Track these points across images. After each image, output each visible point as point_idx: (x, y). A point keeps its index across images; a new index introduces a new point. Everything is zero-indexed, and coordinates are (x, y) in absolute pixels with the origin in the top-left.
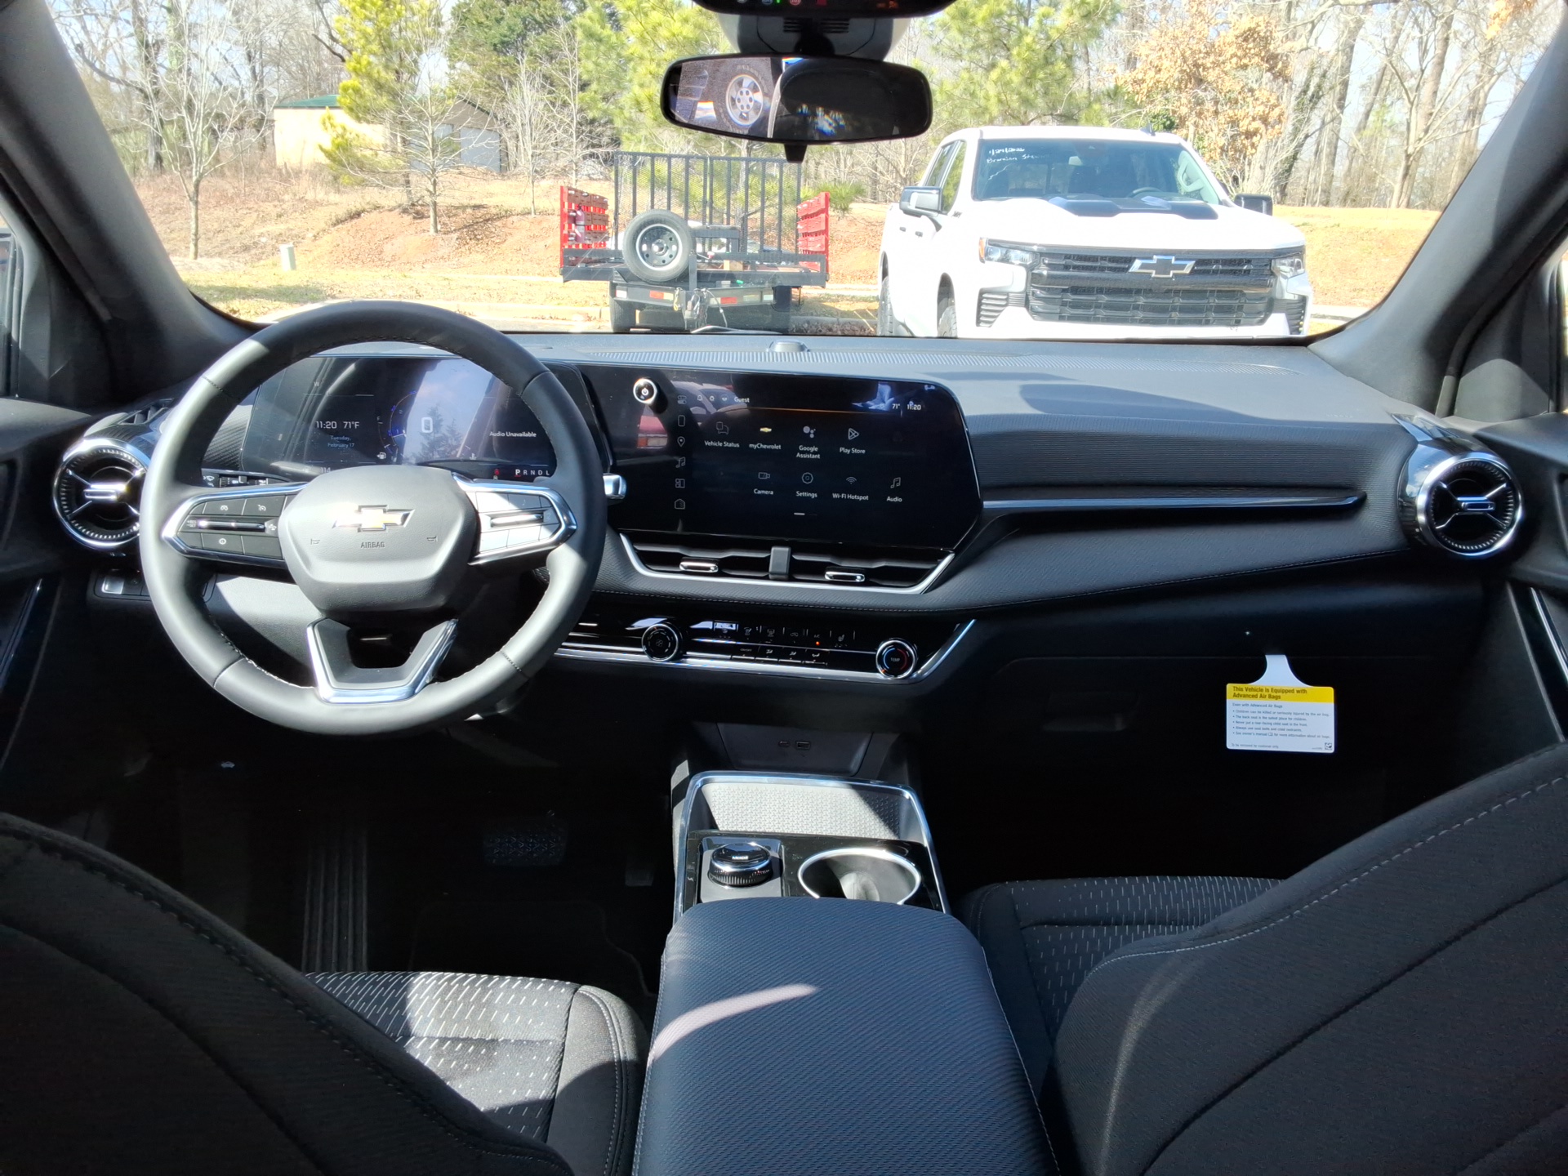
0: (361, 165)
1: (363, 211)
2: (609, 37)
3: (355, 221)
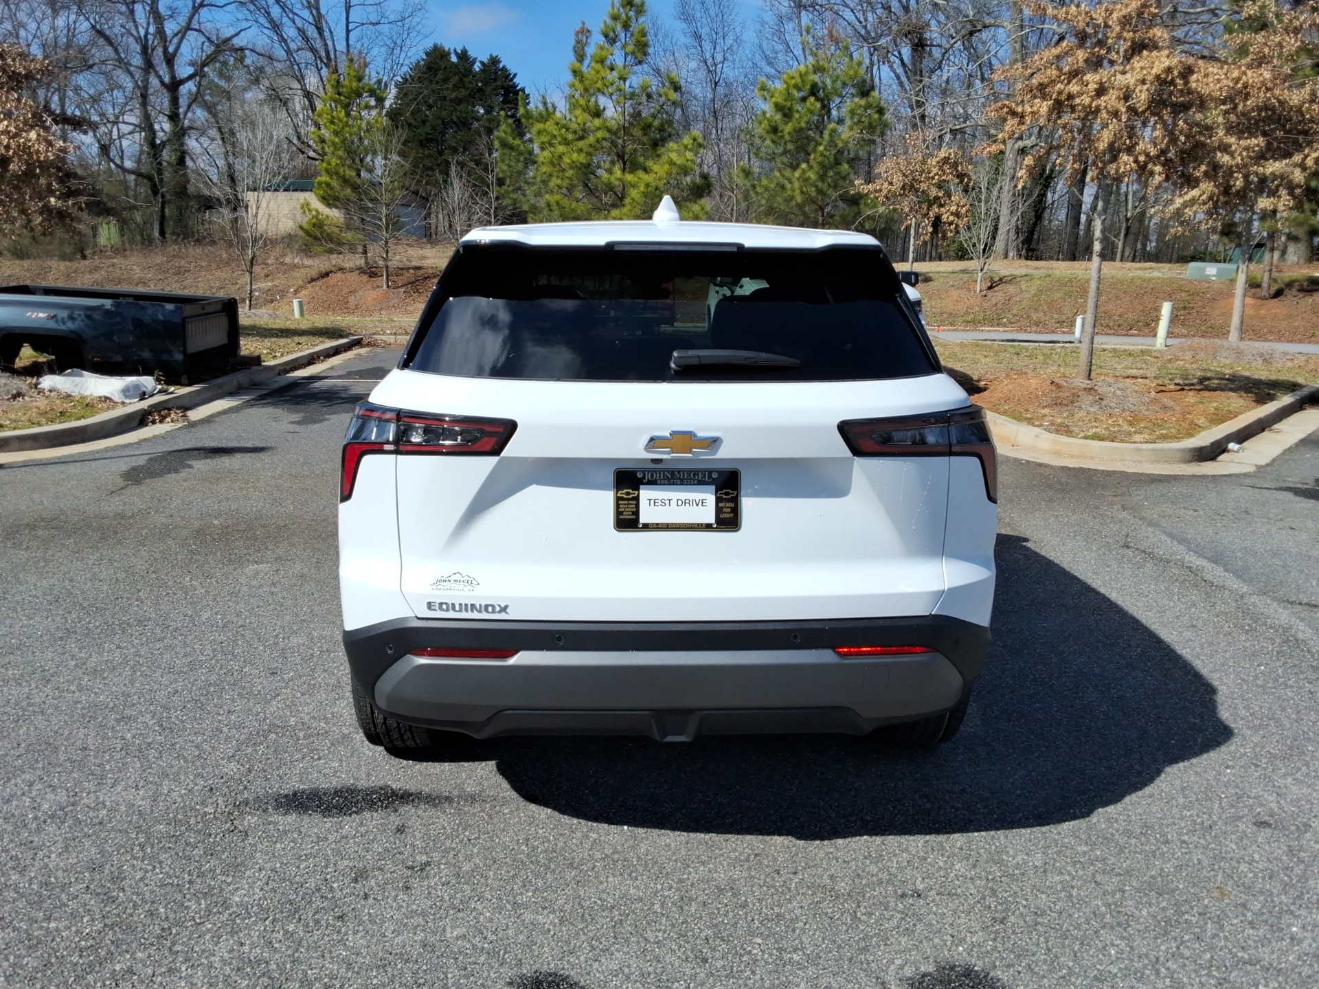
0: (330, 238)
1: (331, 272)
2: (519, 146)
3: (325, 279)
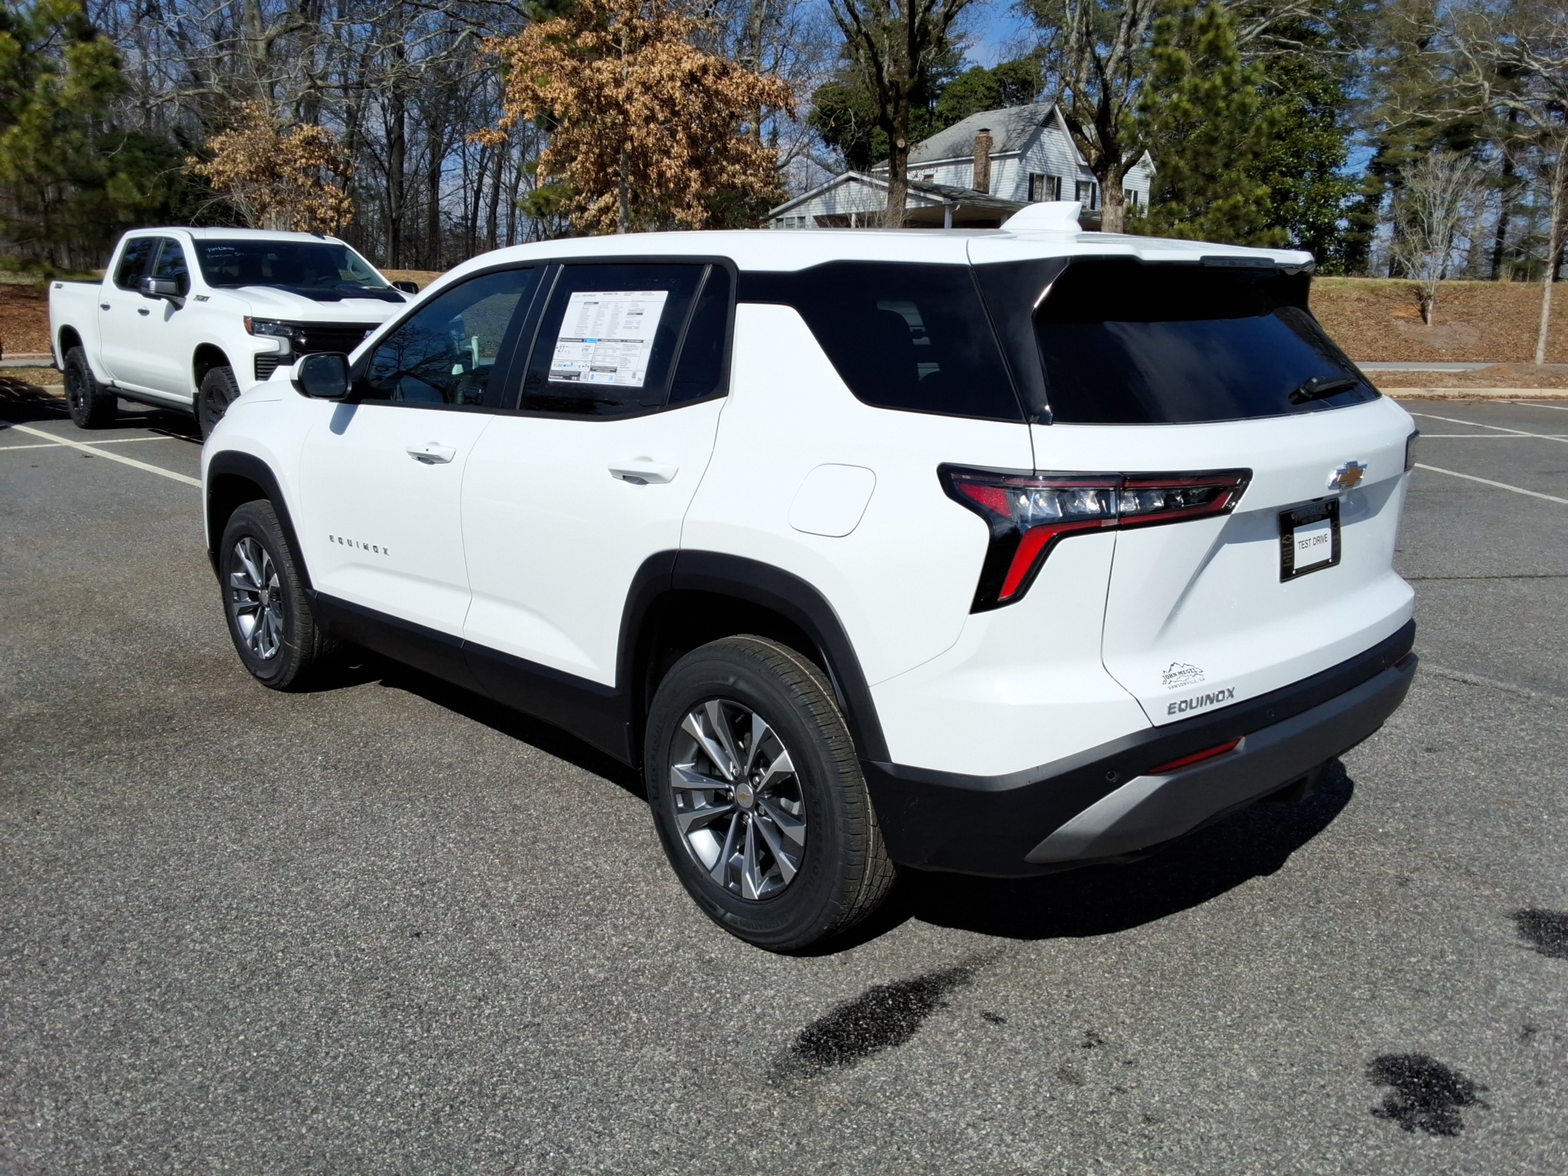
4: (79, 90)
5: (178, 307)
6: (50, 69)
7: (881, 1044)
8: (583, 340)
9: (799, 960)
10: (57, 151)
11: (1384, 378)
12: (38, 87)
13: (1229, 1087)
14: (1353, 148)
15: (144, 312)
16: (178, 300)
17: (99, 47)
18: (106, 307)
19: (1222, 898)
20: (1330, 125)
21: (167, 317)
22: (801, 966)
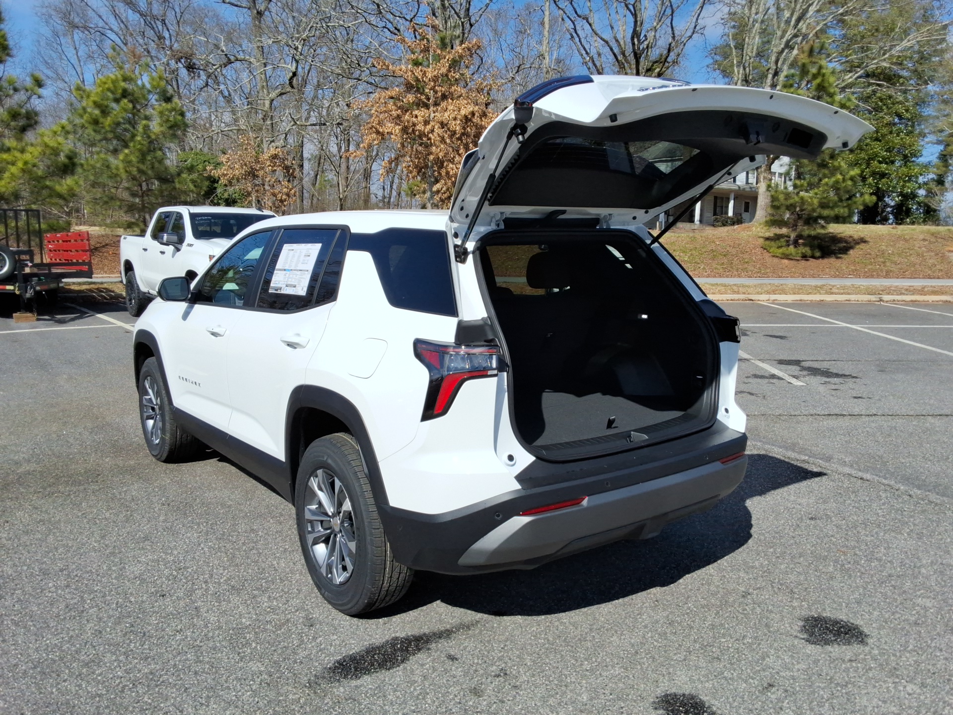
4: (162, 129)
5: (178, 250)
6: (147, 118)
7: (380, 668)
8: (285, 270)
9: (361, 620)
10: (149, 163)
11: (926, 289)
12: (140, 129)
13: (566, 704)
14: (926, 146)
15: (163, 253)
16: (179, 246)
17: (174, 105)
18: (145, 250)
19: (627, 599)
20: (912, 132)
21: (173, 256)
22: (360, 624)
